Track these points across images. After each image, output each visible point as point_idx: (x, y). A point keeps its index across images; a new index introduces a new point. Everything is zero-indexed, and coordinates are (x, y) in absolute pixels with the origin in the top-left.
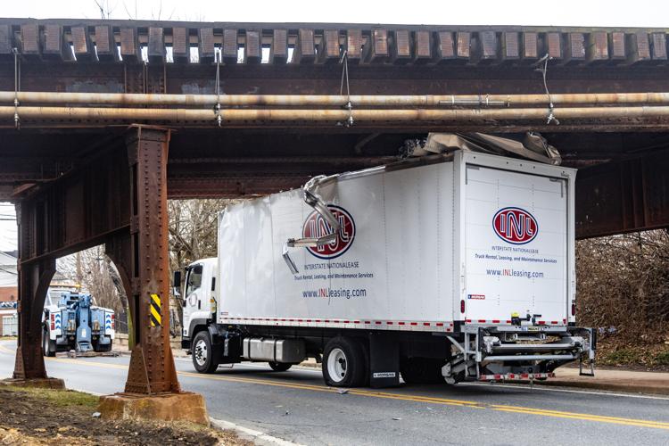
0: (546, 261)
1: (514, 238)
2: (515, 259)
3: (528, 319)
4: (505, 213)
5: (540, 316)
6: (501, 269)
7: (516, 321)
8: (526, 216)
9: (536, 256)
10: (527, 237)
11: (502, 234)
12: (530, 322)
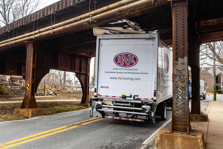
0: (142, 73)
1: (125, 65)
2: (125, 73)
3: (131, 96)
4: (121, 55)
5: (138, 96)
6: (117, 77)
7: (124, 97)
8: (131, 56)
9: (136, 72)
10: (131, 64)
11: (118, 63)
12: (132, 98)
